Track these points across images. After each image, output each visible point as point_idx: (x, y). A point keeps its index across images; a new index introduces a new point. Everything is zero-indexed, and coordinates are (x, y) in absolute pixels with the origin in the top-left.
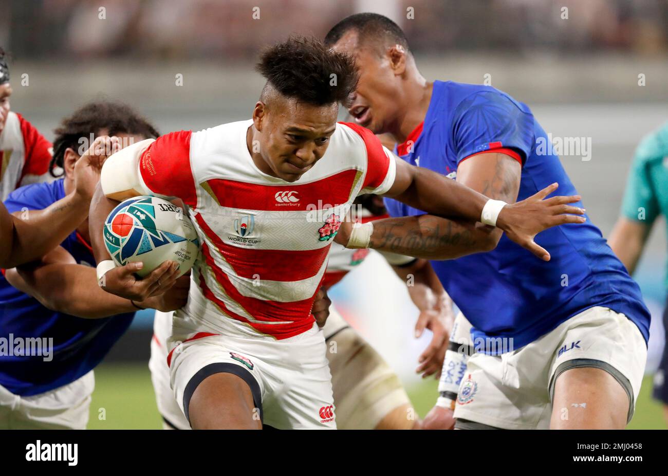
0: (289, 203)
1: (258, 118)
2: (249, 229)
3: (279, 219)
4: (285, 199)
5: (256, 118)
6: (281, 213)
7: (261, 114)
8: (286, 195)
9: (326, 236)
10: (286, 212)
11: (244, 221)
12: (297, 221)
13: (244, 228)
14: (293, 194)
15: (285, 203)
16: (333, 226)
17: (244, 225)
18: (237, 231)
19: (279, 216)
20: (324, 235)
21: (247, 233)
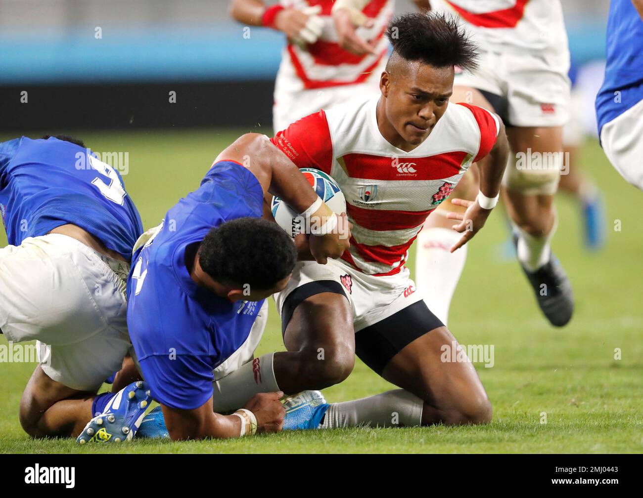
0: (408, 173)
1: (384, 87)
2: (371, 196)
3: (399, 187)
4: (405, 170)
5: (383, 87)
6: (401, 182)
7: (387, 83)
8: (406, 166)
9: (439, 200)
10: (405, 181)
11: (368, 189)
12: (414, 188)
13: (367, 195)
14: (412, 166)
15: (405, 173)
16: (446, 192)
17: (368, 192)
18: (361, 198)
19: (399, 185)
20: (437, 200)
21: (370, 199)
